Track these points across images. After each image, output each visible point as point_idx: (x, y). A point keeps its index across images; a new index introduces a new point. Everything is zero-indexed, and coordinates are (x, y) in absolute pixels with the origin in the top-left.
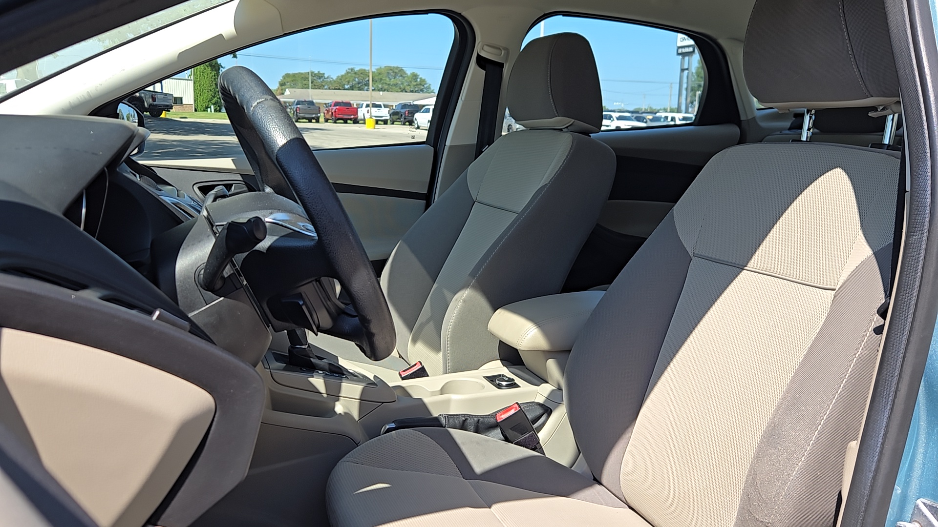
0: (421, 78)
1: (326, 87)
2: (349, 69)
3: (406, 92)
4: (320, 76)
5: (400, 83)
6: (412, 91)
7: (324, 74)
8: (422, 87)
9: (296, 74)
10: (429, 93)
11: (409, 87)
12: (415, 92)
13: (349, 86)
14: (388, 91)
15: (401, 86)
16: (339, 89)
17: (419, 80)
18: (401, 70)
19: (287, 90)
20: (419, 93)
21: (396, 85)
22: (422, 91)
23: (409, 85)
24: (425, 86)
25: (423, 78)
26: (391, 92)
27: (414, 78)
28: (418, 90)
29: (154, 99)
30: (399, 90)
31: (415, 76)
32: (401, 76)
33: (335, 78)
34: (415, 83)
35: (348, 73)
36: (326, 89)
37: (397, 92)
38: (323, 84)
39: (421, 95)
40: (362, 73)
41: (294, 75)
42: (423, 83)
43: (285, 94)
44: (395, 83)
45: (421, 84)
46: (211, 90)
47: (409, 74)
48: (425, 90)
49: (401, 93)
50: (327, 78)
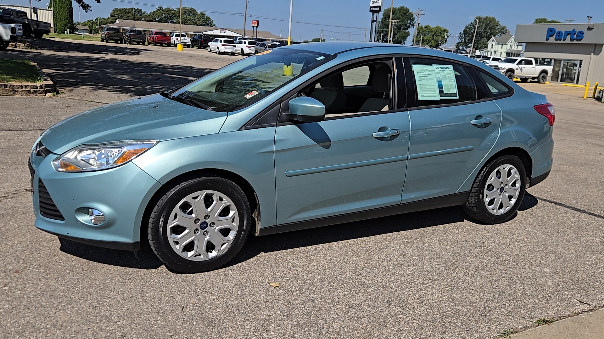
0: (207, 16)
1: (143, 19)
2: (158, 8)
3: (197, 25)
4: (139, 11)
5: (193, 19)
6: (201, 25)
7: (142, 10)
8: (208, 22)
9: (122, 9)
10: (212, 26)
11: (199, 22)
12: (203, 26)
13: (158, 19)
14: (185, 24)
15: (194, 21)
16: (152, 21)
17: (205, 17)
18: (194, 10)
19: (117, 20)
20: (206, 26)
21: (190, 20)
22: (208, 24)
23: (199, 21)
24: (210, 21)
25: (208, 16)
26: (187, 24)
27: (202, 16)
28: (205, 24)
29: (38, 26)
30: (193, 24)
31: (203, 15)
32: (194, 14)
33: (149, 14)
34: (203, 20)
35: (158, 10)
36: (143, 21)
37: (191, 25)
38: (141, 17)
39: (207, 27)
40: (167, 11)
41: (121, 10)
42: (208, 20)
43: (116, 23)
44: (189, 18)
45: (207, 20)
46: (66, 19)
47: (199, 13)
48: (210, 24)
49: (194, 26)
50: (144, 13)
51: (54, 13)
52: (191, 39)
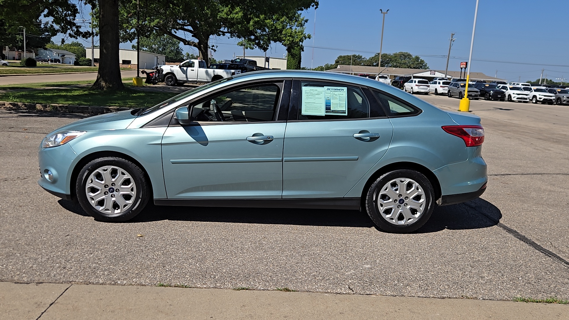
0: (421, 60)
1: (362, 64)
2: (377, 54)
3: (411, 68)
4: (359, 57)
5: (407, 62)
6: (414, 68)
7: (362, 56)
8: (422, 65)
9: (346, 56)
10: (425, 69)
11: (413, 65)
12: (417, 68)
13: (376, 64)
14: (400, 67)
15: (408, 64)
16: (370, 66)
17: (419, 61)
18: (409, 55)
19: (339, 66)
20: (419, 69)
21: (405, 64)
22: (421, 67)
23: (413, 64)
24: (424, 64)
25: (423, 60)
26: (402, 68)
27: (417, 59)
28: (418, 67)
30: (407, 67)
31: (417, 58)
32: (409, 58)
33: (368, 59)
34: (417, 63)
35: (376, 56)
36: (362, 65)
37: (405, 68)
38: (361, 62)
39: (421, 70)
40: (384, 56)
41: (344, 57)
42: (422, 63)
43: (337, 68)
44: (404, 62)
45: (421, 63)
46: (295, 65)
47: (414, 57)
48: (423, 67)
49: (408, 69)
50: (363, 59)
51: (288, 61)
52: (391, 81)
